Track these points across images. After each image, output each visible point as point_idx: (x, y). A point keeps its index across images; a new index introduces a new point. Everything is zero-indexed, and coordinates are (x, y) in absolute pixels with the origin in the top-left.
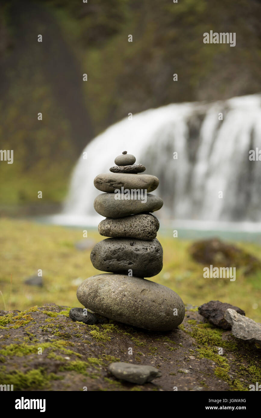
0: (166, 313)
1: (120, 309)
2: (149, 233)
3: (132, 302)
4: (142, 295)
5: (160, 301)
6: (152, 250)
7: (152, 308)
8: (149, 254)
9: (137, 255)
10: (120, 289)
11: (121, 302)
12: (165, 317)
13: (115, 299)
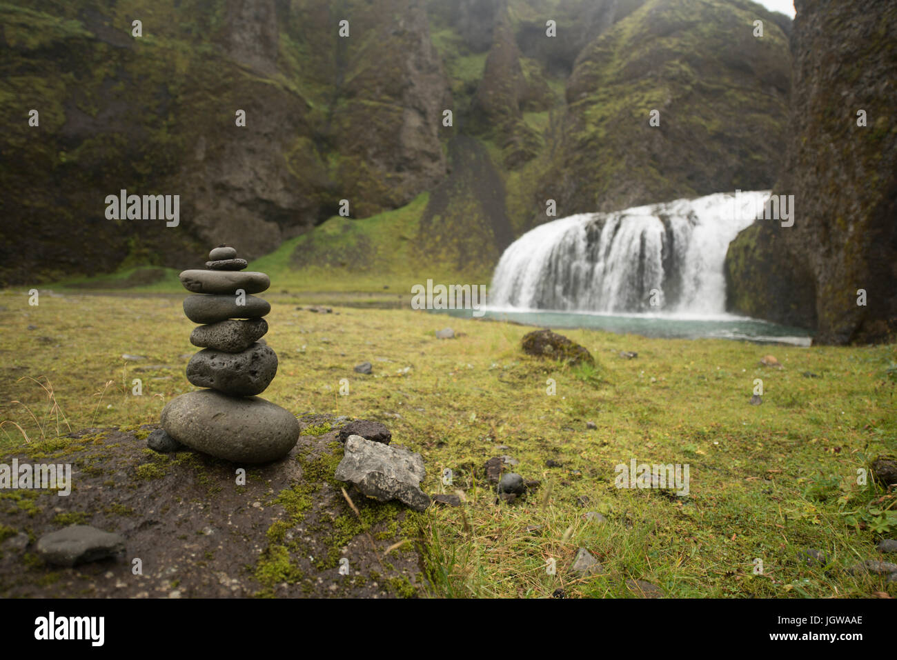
0: (243, 444)
1: (187, 437)
2: (229, 344)
3: (199, 430)
4: (214, 421)
5: (237, 428)
6: (229, 365)
7: (224, 437)
8: (224, 370)
9: (214, 371)
10: (189, 412)
11: (186, 429)
12: (243, 449)
13: (181, 425)
